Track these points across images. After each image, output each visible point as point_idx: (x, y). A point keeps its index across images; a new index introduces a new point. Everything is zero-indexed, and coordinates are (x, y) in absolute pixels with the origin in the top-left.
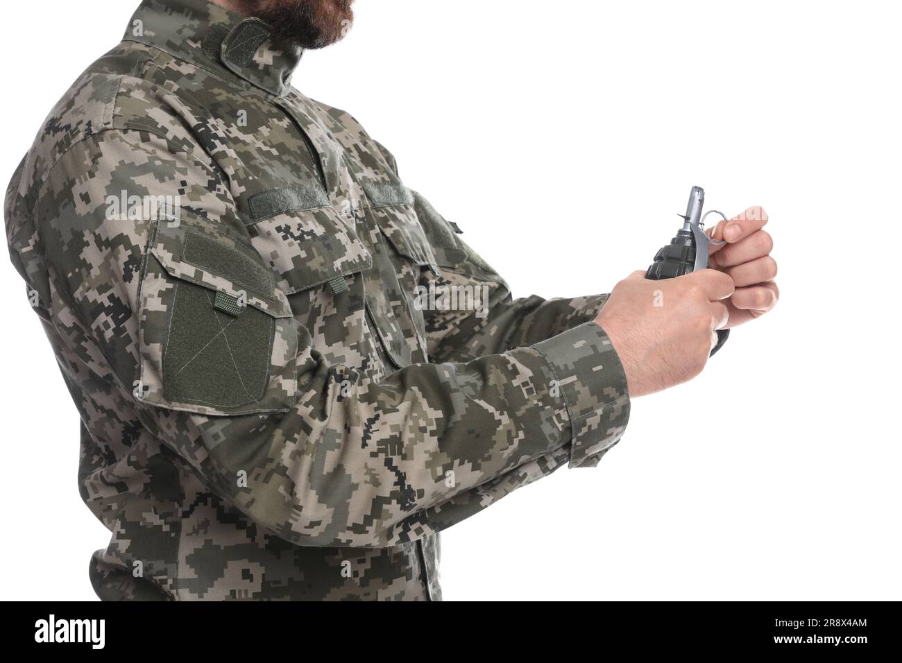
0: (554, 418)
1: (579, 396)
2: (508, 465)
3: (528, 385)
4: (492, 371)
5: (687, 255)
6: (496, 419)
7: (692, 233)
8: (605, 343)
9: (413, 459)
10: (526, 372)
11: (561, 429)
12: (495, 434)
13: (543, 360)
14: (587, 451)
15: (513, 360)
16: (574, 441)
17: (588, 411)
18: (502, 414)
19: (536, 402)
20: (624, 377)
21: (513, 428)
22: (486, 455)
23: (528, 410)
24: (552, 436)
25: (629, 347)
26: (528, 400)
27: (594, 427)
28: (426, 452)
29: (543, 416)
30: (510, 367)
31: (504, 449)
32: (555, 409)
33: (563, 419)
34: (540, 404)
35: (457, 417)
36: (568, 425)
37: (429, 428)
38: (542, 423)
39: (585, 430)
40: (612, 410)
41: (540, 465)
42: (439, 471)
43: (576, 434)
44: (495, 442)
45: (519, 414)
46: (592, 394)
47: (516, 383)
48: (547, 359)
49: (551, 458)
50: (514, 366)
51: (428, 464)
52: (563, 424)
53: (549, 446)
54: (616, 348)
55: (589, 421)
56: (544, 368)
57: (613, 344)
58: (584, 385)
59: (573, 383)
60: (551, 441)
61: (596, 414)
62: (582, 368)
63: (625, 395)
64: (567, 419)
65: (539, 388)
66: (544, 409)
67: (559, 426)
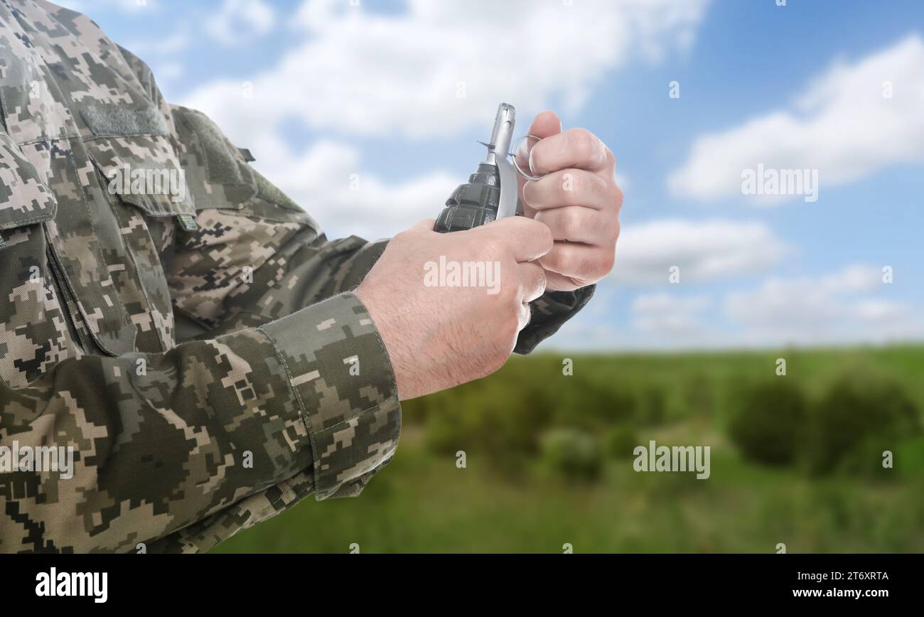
0: (285, 433)
1: (321, 400)
2: (215, 502)
3: (245, 385)
4: (190, 365)
5: (489, 198)
6: (188, 438)
7: (496, 167)
8: (364, 322)
9: (57, 501)
10: (241, 366)
11: (294, 449)
12: (186, 460)
13: (270, 350)
14: (339, 477)
15: (223, 349)
16: (316, 465)
17: (337, 422)
18: (197, 430)
19: (256, 410)
20: (390, 372)
21: (216, 450)
22: (175, 491)
23: (244, 422)
24: (281, 459)
25: (398, 327)
26: (245, 407)
27: (347, 443)
28: (78, 490)
29: (268, 430)
30: (218, 359)
31: (202, 482)
32: (285, 420)
33: (298, 434)
34: (263, 413)
35: (126, 438)
36: (305, 442)
37: (84, 454)
38: (265, 440)
39: (332, 449)
40: (373, 420)
41: (270, 499)
42: (97, 519)
43: (319, 454)
44: (187, 472)
45: (230, 428)
46: (342, 397)
47: (227, 382)
48: (276, 346)
49: (288, 488)
50: (224, 357)
51: (82, 509)
52: (297, 441)
53: (276, 474)
54: (380, 330)
55: (337, 436)
56: (270, 361)
57: (377, 324)
58: (329, 385)
59: (313, 382)
60: (278, 467)
61: (348, 426)
62: (329, 360)
63: (392, 398)
64: (304, 434)
65: (260, 390)
66: (269, 421)
67: (292, 444)
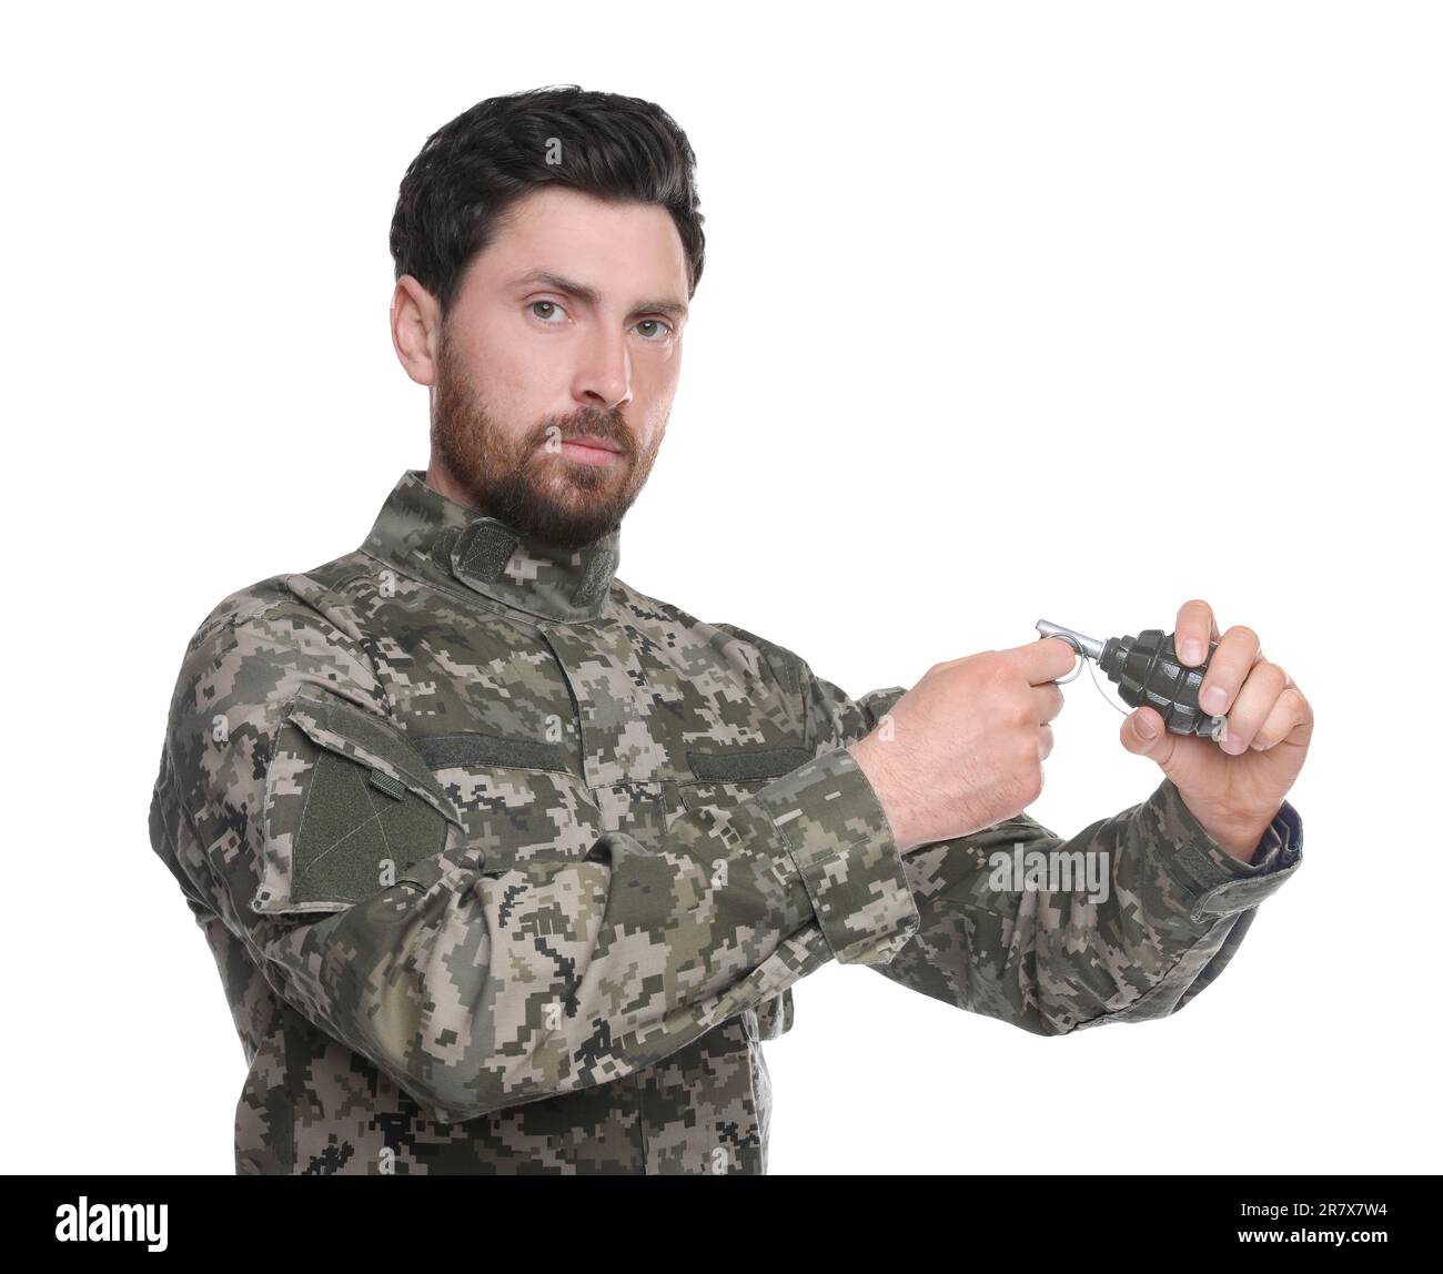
0: (774, 870)
1: (806, 834)
3: (730, 831)
6: (670, 863)
8: (845, 763)
11: (784, 883)
12: (673, 886)
16: (816, 904)
17: (828, 855)
18: (679, 858)
19: (742, 851)
20: (877, 805)
21: (699, 873)
22: (669, 920)
23: (731, 864)
26: (731, 850)
27: (842, 878)
29: (756, 867)
30: (702, 816)
31: (693, 908)
32: (772, 856)
33: (787, 869)
34: (749, 853)
36: (796, 876)
38: (755, 877)
39: (826, 883)
40: (866, 852)
43: (814, 890)
44: (676, 899)
46: (828, 831)
47: (713, 833)
50: (708, 813)
52: (787, 875)
54: (863, 768)
55: (829, 868)
56: (751, 807)
57: (858, 763)
58: (812, 820)
61: (838, 858)
63: (882, 829)
64: (794, 870)
65: (743, 832)
66: (755, 860)
67: (782, 879)
